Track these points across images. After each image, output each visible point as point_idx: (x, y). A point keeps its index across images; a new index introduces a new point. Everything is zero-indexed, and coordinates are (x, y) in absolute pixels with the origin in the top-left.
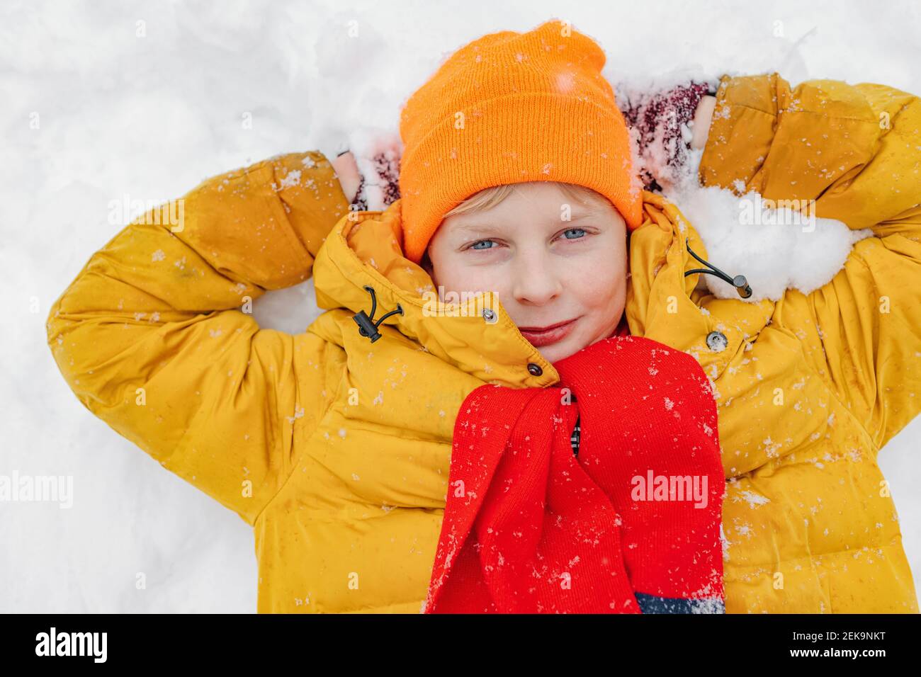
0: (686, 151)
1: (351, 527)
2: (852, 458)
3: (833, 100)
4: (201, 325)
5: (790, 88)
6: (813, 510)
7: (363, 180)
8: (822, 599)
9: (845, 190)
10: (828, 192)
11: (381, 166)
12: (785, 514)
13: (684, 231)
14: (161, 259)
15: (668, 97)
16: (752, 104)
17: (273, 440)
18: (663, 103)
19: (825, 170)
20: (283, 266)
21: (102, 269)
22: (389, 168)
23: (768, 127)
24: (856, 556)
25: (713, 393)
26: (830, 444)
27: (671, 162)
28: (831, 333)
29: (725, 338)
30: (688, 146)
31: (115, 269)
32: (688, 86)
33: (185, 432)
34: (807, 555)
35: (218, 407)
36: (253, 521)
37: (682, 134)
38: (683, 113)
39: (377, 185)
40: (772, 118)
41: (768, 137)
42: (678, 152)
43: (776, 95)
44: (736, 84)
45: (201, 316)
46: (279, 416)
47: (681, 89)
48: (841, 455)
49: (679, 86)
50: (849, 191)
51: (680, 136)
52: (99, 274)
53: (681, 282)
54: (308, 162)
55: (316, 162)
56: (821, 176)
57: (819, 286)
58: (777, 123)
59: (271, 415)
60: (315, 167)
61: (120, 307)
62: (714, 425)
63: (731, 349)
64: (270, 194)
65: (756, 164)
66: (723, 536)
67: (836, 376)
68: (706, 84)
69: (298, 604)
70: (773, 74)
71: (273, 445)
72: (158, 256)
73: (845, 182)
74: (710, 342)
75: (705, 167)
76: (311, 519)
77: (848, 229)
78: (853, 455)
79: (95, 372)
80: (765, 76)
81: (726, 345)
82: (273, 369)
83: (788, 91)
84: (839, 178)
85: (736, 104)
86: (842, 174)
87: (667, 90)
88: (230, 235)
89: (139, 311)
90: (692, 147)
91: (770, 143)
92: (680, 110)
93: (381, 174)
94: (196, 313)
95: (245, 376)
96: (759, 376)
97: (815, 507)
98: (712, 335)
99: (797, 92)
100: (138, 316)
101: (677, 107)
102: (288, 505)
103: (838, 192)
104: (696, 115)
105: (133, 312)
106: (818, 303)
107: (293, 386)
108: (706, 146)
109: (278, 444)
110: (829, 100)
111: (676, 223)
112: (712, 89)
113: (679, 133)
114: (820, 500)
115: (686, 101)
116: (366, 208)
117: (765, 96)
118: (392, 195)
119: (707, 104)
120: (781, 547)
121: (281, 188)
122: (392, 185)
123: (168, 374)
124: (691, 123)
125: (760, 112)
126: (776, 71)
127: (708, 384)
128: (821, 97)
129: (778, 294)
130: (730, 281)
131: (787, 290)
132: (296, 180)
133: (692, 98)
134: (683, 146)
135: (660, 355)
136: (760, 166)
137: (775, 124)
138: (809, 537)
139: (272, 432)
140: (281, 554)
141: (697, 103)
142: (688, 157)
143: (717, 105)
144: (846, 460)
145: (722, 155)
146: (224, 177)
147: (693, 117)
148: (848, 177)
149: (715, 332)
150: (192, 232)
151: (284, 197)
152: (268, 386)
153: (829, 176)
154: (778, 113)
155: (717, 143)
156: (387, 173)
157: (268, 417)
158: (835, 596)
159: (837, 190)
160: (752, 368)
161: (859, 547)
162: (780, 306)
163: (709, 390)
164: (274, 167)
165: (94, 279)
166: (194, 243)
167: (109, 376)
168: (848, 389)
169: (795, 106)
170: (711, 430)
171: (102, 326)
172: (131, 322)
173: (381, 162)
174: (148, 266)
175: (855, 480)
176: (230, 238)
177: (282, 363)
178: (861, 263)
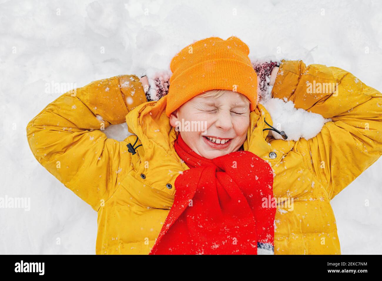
0: (267, 86)
1: (136, 213)
2: (320, 200)
3: (320, 71)
4: (87, 134)
5: (306, 66)
6: (303, 217)
7: (150, 87)
8: (305, 249)
9: (323, 103)
10: (316, 104)
11: (157, 83)
12: (293, 218)
13: (264, 115)
14: (75, 108)
15: (262, 66)
16: (291, 71)
17: (109, 179)
18: (260, 68)
19: (316, 96)
20: (119, 116)
21: (52, 110)
22: (160, 83)
23: (296, 79)
24: (319, 235)
25: (273, 174)
26: (312, 195)
27: (262, 90)
28: (315, 154)
29: (276, 154)
30: (268, 84)
31: (58, 110)
32: (269, 63)
33: (76, 173)
34: (300, 233)
35: (91, 164)
36: (97, 210)
37: (266, 80)
38: (267, 72)
39: (155, 89)
40: (298, 76)
41: (296, 83)
42: (264, 86)
43: (301, 69)
44: (287, 63)
45: (87, 131)
46: (112, 170)
47: (267, 63)
48: (316, 199)
49: (266, 63)
50: (323, 104)
51: (265, 80)
52: (51, 112)
53: (261, 133)
54: (132, 79)
55: (135, 79)
56: (314, 98)
57: (312, 137)
58: (300, 78)
59: (109, 170)
60: (134, 81)
61: (58, 125)
62: (272, 185)
63: (278, 158)
64: (117, 88)
65: (292, 92)
66: (275, 224)
67: (316, 170)
68: (276, 62)
69: (113, 240)
70: (300, 61)
71: (109, 181)
72: (74, 107)
73: (322, 101)
74: (270, 155)
75: (273, 92)
76: (121, 209)
77: (323, 118)
78: (321, 199)
79: (46, 148)
80: (297, 61)
81: (276, 157)
82: (112, 152)
83: (304, 67)
84: (321, 99)
85: (286, 70)
86: (322, 98)
87: (262, 63)
88: (101, 102)
89: (65, 127)
90: (269, 84)
91: (297, 85)
92: (266, 71)
93: (157, 85)
94: (85, 130)
95: (102, 154)
96: (286, 168)
97: (304, 216)
98: (271, 153)
99: (308, 68)
100: (64, 129)
101: (265, 70)
102: (112, 203)
103: (320, 104)
104: (272, 73)
105: (62, 127)
106: (311, 144)
107: (118, 160)
108: (274, 84)
109: (111, 181)
110: (319, 72)
111: (261, 111)
112: (278, 64)
113: (265, 79)
114: (306, 214)
115: (268, 68)
116: (150, 97)
117: (297, 69)
118: (160, 94)
119: (276, 70)
120: (291, 229)
121: (121, 87)
122: (160, 90)
123: (72, 151)
124: (270, 76)
125: (294, 74)
126: (301, 60)
127: (272, 171)
128: (316, 70)
129: (297, 139)
130: (279, 133)
131: (301, 138)
132: (127, 85)
133: (271, 67)
134: (266, 84)
135: (255, 160)
136: (293, 93)
137: (299, 78)
138: (301, 227)
139: (109, 176)
140: (108, 221)
141: (272, 69)
142: (268, 88)
143: (279, 70)
144: (318, 201)
145: (280, 88)
146: (101, 81)
147: (271, 74)
148: (324, 99)
149: (273, 152)
150: (87, 100)
151: (122, 90)
152: (109, 159)
153: (317, 98)
154: (300, 75)
155: (278, 84)
156: (159, 85)
157: (108, 170)
158: (310, 249)
159: (319, 104)
160: (283, 165)
161: (321, 232)
162: (297, 143)
163: (272, 173)
164: (119, 79)
165: (49, 113)
166: (87, 104)
167: (51, 150)
168: (320, 175)
169: (307, 72)
170: (271, 187)
171: (50, 131)
172: (61, 131)
173: (157, 81)
174: (70, 111)
175: (321, 208)
176: (101, 103)
177: (115, 151)
178: (326, 129)
